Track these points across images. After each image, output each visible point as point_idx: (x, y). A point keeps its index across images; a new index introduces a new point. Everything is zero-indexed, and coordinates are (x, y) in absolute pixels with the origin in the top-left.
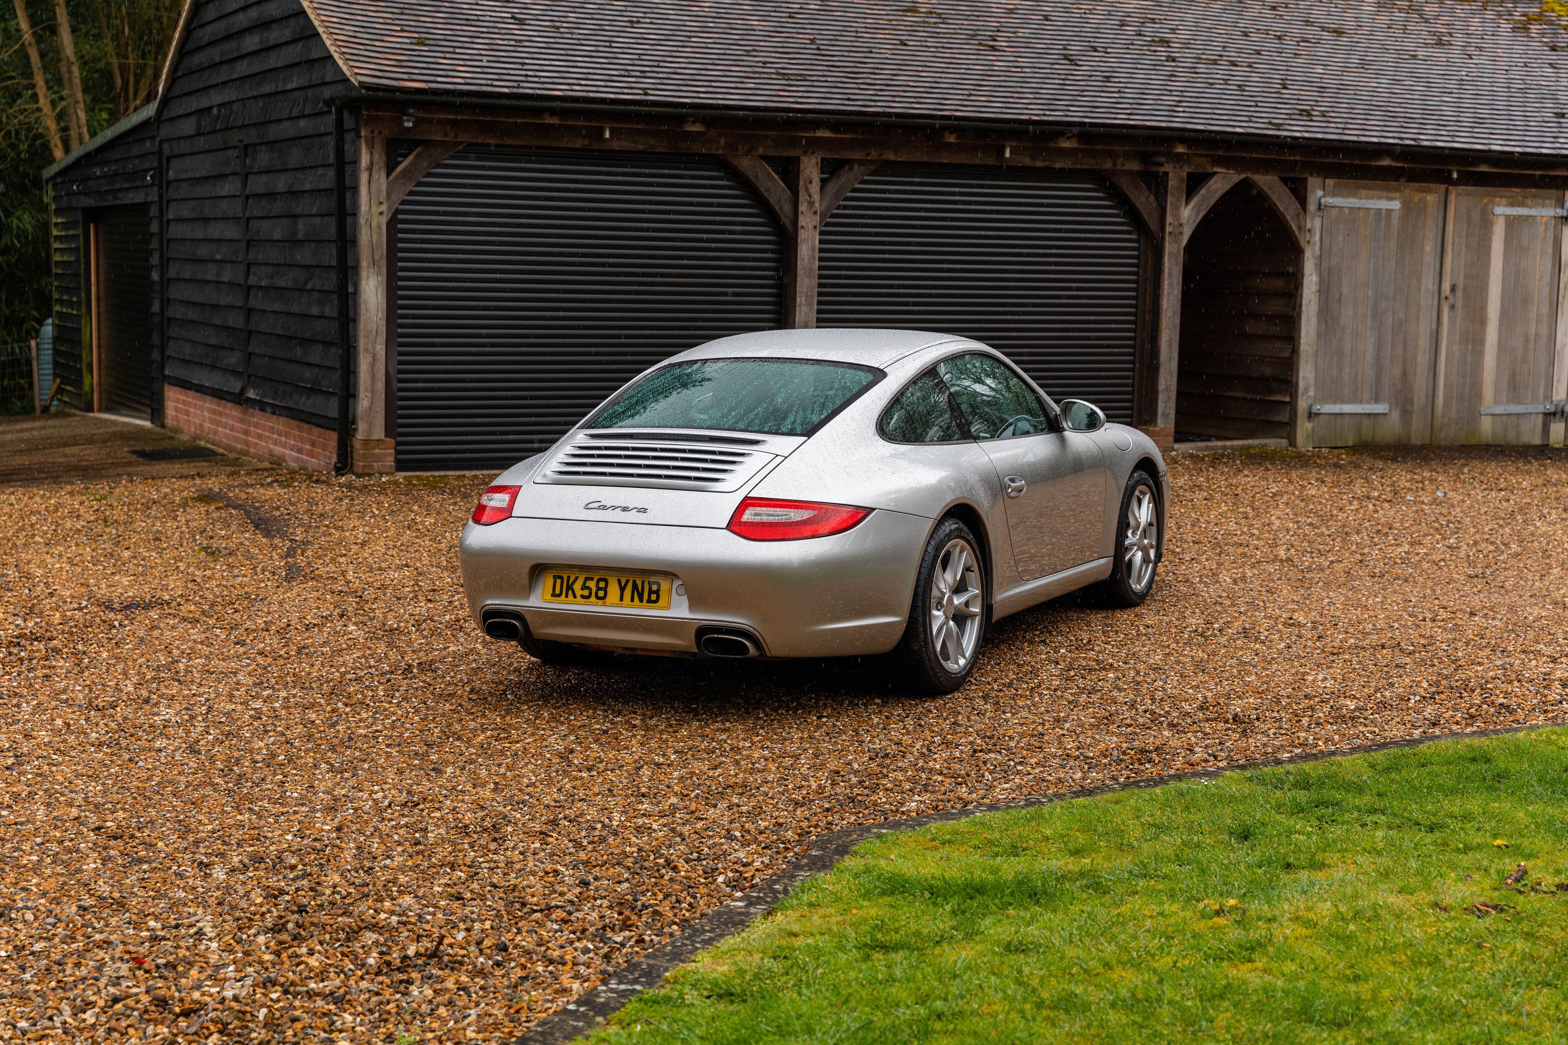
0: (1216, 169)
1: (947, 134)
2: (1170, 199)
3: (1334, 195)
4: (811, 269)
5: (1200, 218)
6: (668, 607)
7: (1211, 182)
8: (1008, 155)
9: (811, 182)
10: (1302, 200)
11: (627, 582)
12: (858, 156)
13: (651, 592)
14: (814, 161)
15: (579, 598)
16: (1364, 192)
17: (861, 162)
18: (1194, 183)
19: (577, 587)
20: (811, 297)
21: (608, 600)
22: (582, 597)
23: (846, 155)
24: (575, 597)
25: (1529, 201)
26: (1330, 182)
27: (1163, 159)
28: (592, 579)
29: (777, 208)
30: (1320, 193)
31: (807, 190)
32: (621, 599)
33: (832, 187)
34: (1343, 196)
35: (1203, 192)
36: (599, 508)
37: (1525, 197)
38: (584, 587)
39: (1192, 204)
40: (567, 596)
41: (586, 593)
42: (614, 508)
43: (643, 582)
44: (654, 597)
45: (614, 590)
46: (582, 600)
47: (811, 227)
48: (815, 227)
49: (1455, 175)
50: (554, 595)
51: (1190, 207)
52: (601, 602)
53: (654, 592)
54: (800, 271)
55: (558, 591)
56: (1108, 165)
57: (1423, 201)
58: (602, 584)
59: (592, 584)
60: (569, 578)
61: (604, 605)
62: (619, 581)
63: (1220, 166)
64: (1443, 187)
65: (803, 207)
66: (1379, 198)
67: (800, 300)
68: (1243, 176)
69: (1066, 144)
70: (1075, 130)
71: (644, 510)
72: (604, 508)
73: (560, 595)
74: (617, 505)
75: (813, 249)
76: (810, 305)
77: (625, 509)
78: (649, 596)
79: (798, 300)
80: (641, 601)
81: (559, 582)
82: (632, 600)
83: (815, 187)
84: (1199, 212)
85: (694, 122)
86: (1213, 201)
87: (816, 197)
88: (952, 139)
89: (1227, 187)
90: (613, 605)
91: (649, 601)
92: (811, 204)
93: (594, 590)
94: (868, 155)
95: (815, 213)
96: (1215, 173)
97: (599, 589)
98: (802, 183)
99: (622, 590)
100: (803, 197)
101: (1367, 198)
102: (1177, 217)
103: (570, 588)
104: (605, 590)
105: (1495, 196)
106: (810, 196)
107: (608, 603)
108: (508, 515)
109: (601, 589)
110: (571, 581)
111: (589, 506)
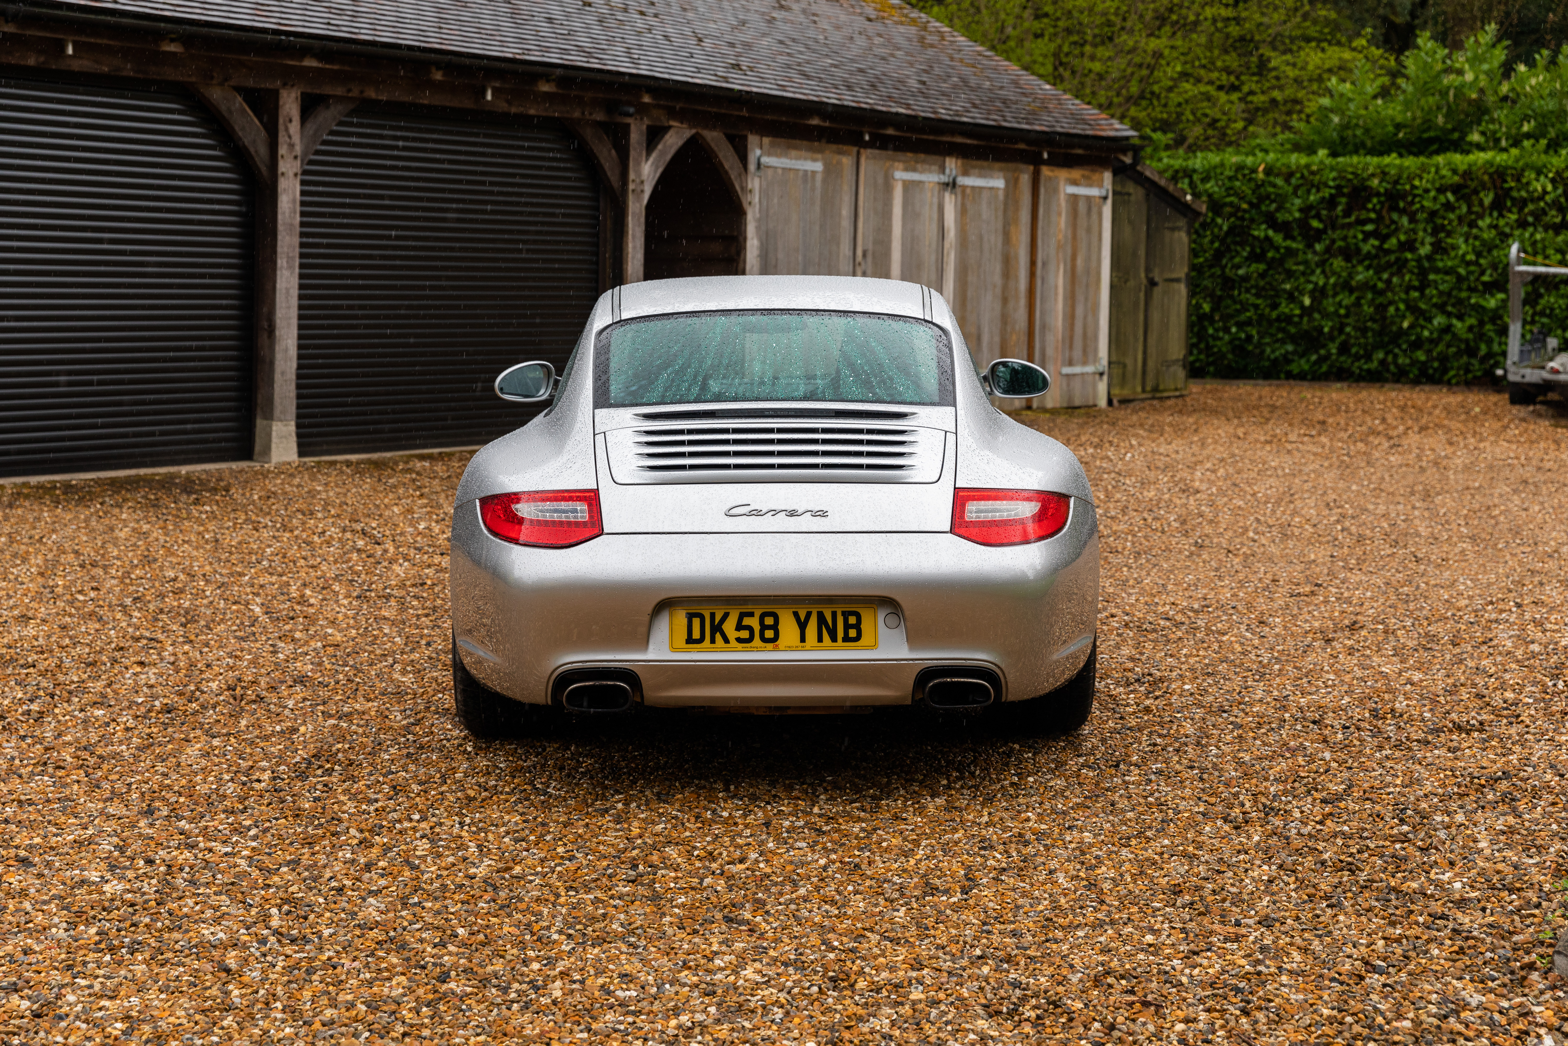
0: (672, 123)
1: (434, 70)
2: (632, 154)
3: (769, 155)
4: (292, 225)
5: (658, 175)
6: (873, 647)
7: (667, 137)
8: (489, 97)
9: (291, 121)
10: (743, 158)
11: (809, 615)
12: (339, 91)
13: (847, 626)
14: (293, 95)
15: (733, 643)
16: (794, 153)
17: (340, 99)
18: (654, 136)
19: (729, 627)
20: (293, 258)
21: (782, 641)
22: (739, 640)
23: (328, 90)
24: (726, 641)
25: (919, 166)
26: (766, 140)
27: (632, 110)
28: (751, 615)
29: (252, 150)
30: (758, 152)
31: (287, 129)
32: (803, 639)
33: (311, 127)
34: (777, 156)
35: (660, 147)
36: (750, 514)
37: (917, 162)
38: (739, 627)
39: (651, 159)
40: (713, 641)
41: (745, 634)
42: (775, 512)
43: (834, 615)
44: (853, 633)
45: (788, 629)
46: (740, 646)
47: (291, 174)
48: (296, 175)
49: (867, 138)
50: (690, 640)
51: (650, 162)
52: (770, 646)
53: (853, 626)
54: (280, 227)
55: (696, 635)
56: (577, 114)
57: (839, 163)
58: (769, 621)
59: (753, 622)
60: (713, 616)
61: (776, 649)
62: (796, 614)
63: (674, 119)
64: (855, 149)
65: (282, 150)
66: (806, 159)
67: (281, 262)
68: (694, 131)
69: (545, 88)
70: (559, 71)
71: (823, 514)
72: (757, 513)
73: (701, 640)
74: (779, 507)
75: (294, 201)
76: (290, 267)
77: (792, 514)
78: (846, 633)
79: (279, 262)
80: (834, 639)
81: (696, 622)
82: (820, 639)
83: (295, 128)
84: (657, 168)
85: (172, 40)
86: (669, 157)
87: (296, 139)
88: (438, 76)
89: (680, 143)
90: (790, 649)
91: (846, 639)
92: (291, 146)
93: (757, 628)
94: (349, 91)
95: (296, 157)
96: (670, 127)
97: (764, 627)
98: (281, 121)
99: (803, 626)
100: (282, 138)
101: (797, 158)
102: (639, 173)
103: (717, 628)
104: (775, 627)
105: (894, 160)
106: (290, 137)
107: (781, 647)
108: (596, 532)
109: (769, 627)
110: (717, 619)
111: (733, 512)
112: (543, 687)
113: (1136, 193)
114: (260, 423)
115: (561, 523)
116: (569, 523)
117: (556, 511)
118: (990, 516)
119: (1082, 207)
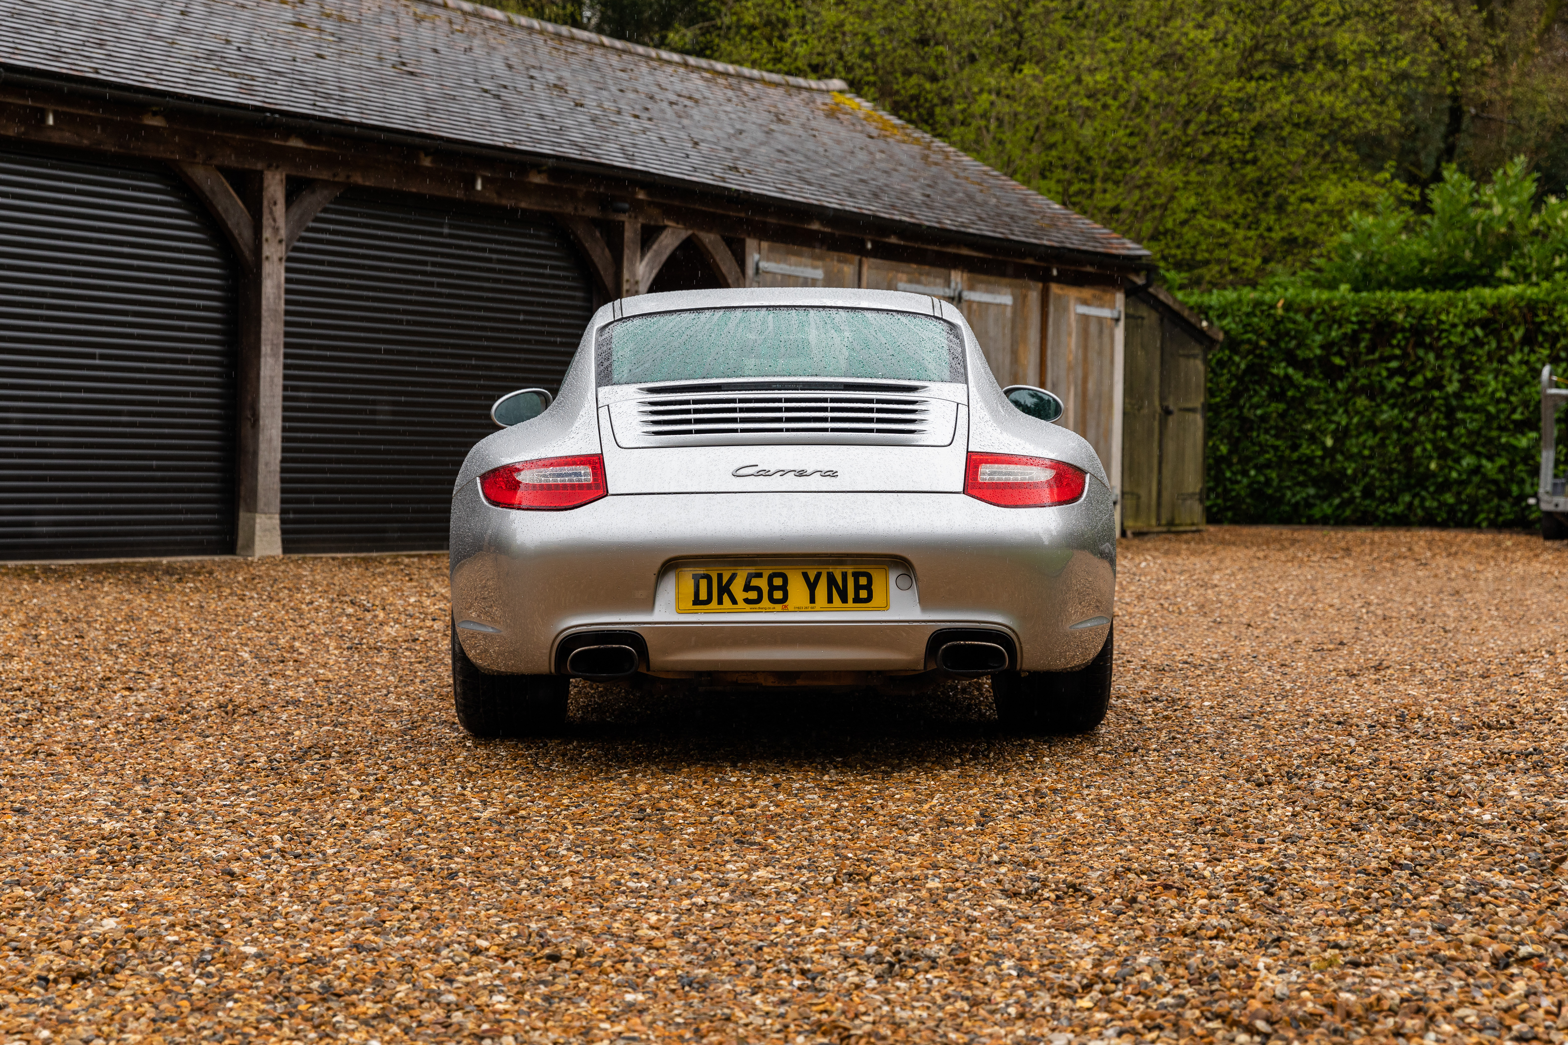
0: (667, 222)
1: (422, 155)
2: (627, 252)
3: (768, 260)
4: (276, 311)
5: (653, 276)
6: (886, 608)
7: (662, 237)
8: (479, 187)
9: (275, 204)
10: (741, 262)
11: (818, 576)
12: (325, 175)
13: (858, 588)
14: (278, 177)
15: (741, 604)
16: (793, 259)
17: (326, 184)
18: (648, 237)
19: (737, 588)
20: (277, 345)
21: (791, 602)
22: (747, 601)
23: (312, 173)
24: (734, 602)
25: (923, 278)
26: (765, 245)
27: (626, 206)
28: (760, 575)
29: (236, 232)
30: (756, 257)
31: (271, 212)
32: (812, 600)
33: (296, 211)
34: (775, 261)
35: (655, 247)
36: (758, 474)
37: (921, 274)
38: (747, 588)
39: (646, 259)
40: (720, 602)
41: (753, 595)
42: (784, 473)
43: (844, 576)
44: (863, 594)
45: (797, 589)
46: (748, 607)
47: (275, 258)
48: (280, 259)
49: (869, 246)
50: (697, 601)
51: (644, 263)
52: (779, 607)
53: (863, 587)
54: (265, 313)
55: (703, 596)
56: (569, 209)
57: (840, 271)
58: (778, 582)
59: (762, 583)
60: (720, 577)
61: (785, 610)
62: (806, 576)
63: (669, 219)
64: (857, 258)
65: (267, 233)
66: (806, 266)
67: (265, 349)
68: (690, 232)
69: (537, 179)
70: (550, 162)
71: (833, 474)
72: (765, 473)
73: (709, 601)
74: (786, 468)
75: (279, 287)
76: (275, 355)
77: (801, 474)
78: (857, 593)
79: (263, 349)
80: (844, 600)
81: (703, 584)
82: (830, 600)
83: (279, 211)
84: (652, 269)
85: (155, 114)
86: (664, 257)
87: (281, 222)
88: (427, 162)
89: (677, 243)
90: (799, 610)
91: (857, 600)
92: (276, 230)
93: (765, 589)
94: (335, 175)
95: (280, 241)
96: (665, 227)
97: (772, 588)
98: (265, 203)
99: (812, 587)
100: (267, 221)
101: (796, 265)
102: (633, 273)
103: (725, 589)
104: (784, 588)
105: (898, 271)
106: (274, 220)
107: (790, 608)
108: (601, 493)
109: (778, 588)
110: (725, 581)
111: (741, 472)
112: (546, 658)
113: (1150, 317)
114: (243, 516)
115: (564, 486)
116: (573, 486)
117: (559, 475)
118: (1003, 478)
119: (1093, 329)
